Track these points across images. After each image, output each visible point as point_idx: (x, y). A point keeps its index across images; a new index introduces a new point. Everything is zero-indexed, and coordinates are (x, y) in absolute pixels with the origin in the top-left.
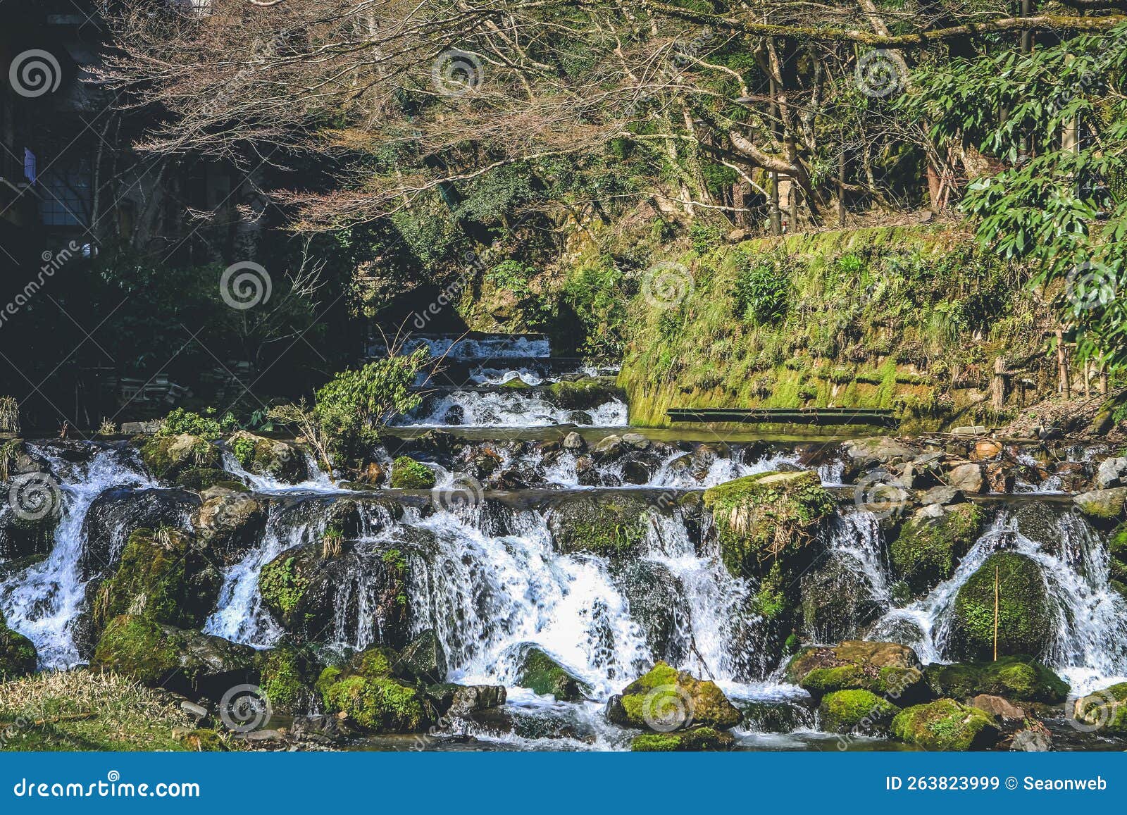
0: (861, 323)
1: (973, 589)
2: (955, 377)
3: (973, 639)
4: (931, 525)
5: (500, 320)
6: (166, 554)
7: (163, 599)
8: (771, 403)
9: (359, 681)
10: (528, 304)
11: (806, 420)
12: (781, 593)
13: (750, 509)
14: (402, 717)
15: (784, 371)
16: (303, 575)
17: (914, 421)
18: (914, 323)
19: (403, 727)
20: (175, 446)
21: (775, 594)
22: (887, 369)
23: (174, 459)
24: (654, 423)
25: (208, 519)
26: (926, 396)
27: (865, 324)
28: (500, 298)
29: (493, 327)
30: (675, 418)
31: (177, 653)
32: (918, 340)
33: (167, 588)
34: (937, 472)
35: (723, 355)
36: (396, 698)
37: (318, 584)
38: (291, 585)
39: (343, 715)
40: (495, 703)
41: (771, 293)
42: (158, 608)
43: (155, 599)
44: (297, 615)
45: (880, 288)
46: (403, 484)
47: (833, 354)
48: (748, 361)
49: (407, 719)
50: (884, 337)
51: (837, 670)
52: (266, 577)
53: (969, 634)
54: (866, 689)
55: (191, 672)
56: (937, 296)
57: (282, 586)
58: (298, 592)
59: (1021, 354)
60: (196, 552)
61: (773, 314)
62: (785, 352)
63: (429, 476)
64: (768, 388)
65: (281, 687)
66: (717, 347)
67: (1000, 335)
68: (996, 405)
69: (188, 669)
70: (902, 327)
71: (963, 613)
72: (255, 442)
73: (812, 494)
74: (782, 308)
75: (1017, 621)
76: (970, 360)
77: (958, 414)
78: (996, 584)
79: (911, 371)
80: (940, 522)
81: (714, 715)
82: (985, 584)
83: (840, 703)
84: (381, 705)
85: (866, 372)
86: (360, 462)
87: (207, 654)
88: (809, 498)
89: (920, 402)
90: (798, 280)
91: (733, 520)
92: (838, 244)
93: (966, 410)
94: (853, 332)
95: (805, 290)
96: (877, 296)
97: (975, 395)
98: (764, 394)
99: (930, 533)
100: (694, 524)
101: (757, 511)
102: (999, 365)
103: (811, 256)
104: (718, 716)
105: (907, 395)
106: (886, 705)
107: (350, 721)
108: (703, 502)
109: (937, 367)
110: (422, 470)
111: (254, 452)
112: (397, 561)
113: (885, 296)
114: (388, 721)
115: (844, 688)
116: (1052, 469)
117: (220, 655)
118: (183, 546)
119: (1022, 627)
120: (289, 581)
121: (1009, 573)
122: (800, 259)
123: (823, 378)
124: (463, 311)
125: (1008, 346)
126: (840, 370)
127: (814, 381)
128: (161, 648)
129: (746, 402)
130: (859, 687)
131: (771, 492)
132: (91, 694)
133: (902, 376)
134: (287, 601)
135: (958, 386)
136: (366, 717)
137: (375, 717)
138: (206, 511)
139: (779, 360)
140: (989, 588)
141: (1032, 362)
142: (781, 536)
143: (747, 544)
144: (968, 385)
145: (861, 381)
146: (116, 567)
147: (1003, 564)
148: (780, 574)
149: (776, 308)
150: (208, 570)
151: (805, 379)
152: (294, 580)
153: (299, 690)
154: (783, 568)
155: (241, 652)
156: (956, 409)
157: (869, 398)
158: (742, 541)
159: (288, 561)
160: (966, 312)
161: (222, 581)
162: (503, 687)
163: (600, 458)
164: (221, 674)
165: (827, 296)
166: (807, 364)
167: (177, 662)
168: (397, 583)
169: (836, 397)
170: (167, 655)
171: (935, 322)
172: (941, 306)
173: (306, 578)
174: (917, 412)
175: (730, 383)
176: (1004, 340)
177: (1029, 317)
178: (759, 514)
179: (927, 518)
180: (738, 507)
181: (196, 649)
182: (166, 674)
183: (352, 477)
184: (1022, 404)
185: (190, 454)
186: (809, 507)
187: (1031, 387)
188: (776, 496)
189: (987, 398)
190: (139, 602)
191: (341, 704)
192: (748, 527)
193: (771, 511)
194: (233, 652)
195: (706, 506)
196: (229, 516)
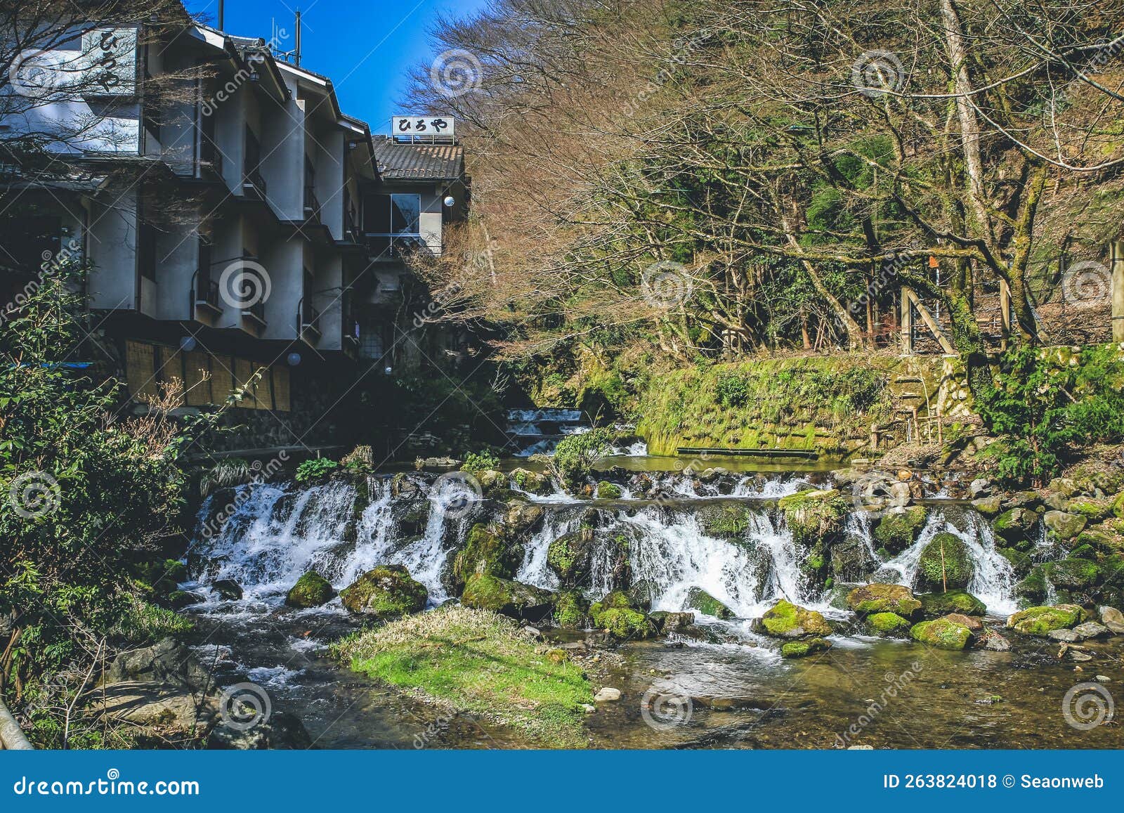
0: (792, 406)
1: (929, 553)
2: (849, 433)
3: (931, 580)
4: (900, 517)
5: (551, 401)
6: (495, 538)
7: (495, 563)
8: (740, 446)
9: (615, 611)
10: (565, 394)
11: (764, 455)
12: (821, 556)
13: (805, 510)
14: (639, 631)
15: (747, 430)
16: (573, 550)
17: (827, 456)
18: (824, 406)
19: (639, 637)
20: (486, 477)
21: (818, 556)
22: (808, 429)
24: (668, 453)
25: (513, 518)
26: (833, 443)
27: (795, 407)
28: (551, 391)
29: (547, 404)
30: (680, 452)
31: (510, 595)
32: (827, 415)
33: (497, 556)
35: (710, 422)
36: (635, 620)
37: (582, 555)
38: (567, 555)
39: (607, 630)
40: (689, 623)
41: (739, 391)
42: (493, 568)
43: (491, 563)
44: (571, 573)
45: (804, 388)
46: (605, 496)
47: (777, 421)
48: (725, 424)
49: (641, 632)
50: (806, 414)
51: (876, 602)
52: (551, 550)
53: (927, 577)
54: (892, 612)
55: (518, 605)
56: (836, 394)
57: (561, 556)
58: (570, 559)
59: (885, 422)
60: (509, 536)
61: (739, 402)
62: (748, 420)
63: (618, 492)
64: (738, 438)
65: (570, 614)
66: (707, 417)
67: (873, 412)
68: (873, 447)
70: (817, 408)
71: (924, 566)
72: (525, 474)
73: (836, 501)
74: (745, 398)
75: (954, 569)
76: (857, 425)
77: (852, 452)
78: (942, 550)
79: (823, 430)
80: (904, 516)
81: (820, 630)
82: (935, 550)
83: (880, 621)
84: (627, 624)
85: (796, 430)
86: (581, 484)
87: (526, 595)
88: (835, 504)
89: (830, 446)
90: (753, 384)
91: (797, 516)
92: (775, 366)
93: (855, 450)
94: (789, 411)
95: (758, 389)
96: (802, 393)
97: (859, 443)
98: (737, 441)
99: (899, 522)
101: (809, 511)
102: (873, 427)
103: (761, 373)
104: (822, 631)
105: (822, 442)
106: (903, 621)
107: (612, 634)
108: (777, 506)
109: (839, 428)
110: (614, 488)
111: (526, 479)
113: (807, 393)
114: (633, 634)
116: (941, 485)
117: (534, 596)
118: (503, 533)
119: (956, 573)
120: (566, 553)
121: (947, 543)
122: (753, 373)
123: (771, 433)
124: (532, 397)
125: (878, 418)
126: (782, 430)
127: (766, 435)
128: (502, 592)
129: (724, 444)
130: (888, 611)
131: (815, 500)
132: (477, 623)
133: (818, 433)
134: (565, 564)
135: (850, 438)
136: (620, 632)
137: (625, 632)
138: (512, 513)
139: (744, 424)
140: (938, 552)
141: (890, 427)
142: (824, 525)
143: (805, 529)
144: (857, 438)
145: (793, 435)
146: (465, 544)
147: (944, 540)
148: (821, 545)
149: (742, 398)
150: (516, 546)
151: (761, 434)
152: (568, 553)
153: (580, 616)
154: (824, 542)
155: (543, 593)
156: (850, 450)
157: (799, 444)
158: (802, 527)
159: (564, 543)
160: (853, 401)
161: (523, 552)
163: (705, 481)
164: (536, 607)
165: (771, 392)
166: (761, 427)
167: (511, 600)
168: (624, 554)
169: (780, 444)
170: (505, 596)
171: (836, 405)
172: (840, 398)
174: (828, 452)
175: (715, 435)
176: (875, 415)
177: (889, 404)
178: (811, 513)
179: (897, 515)
180: (799, 510)
181: (520, 592)
182: (506, 607)
183: (576, 493)
184: (887, 448)
185: (494, 481)
186: (836, 509)
187: (891, 439)
188: (818, 503)
189: (867, 444)
190: (481, 566)
191: (606, 624)
192: (805, 520)
193: (817, 511)
194: (540, 594)
195: (780, 508)
196: (525, 516)
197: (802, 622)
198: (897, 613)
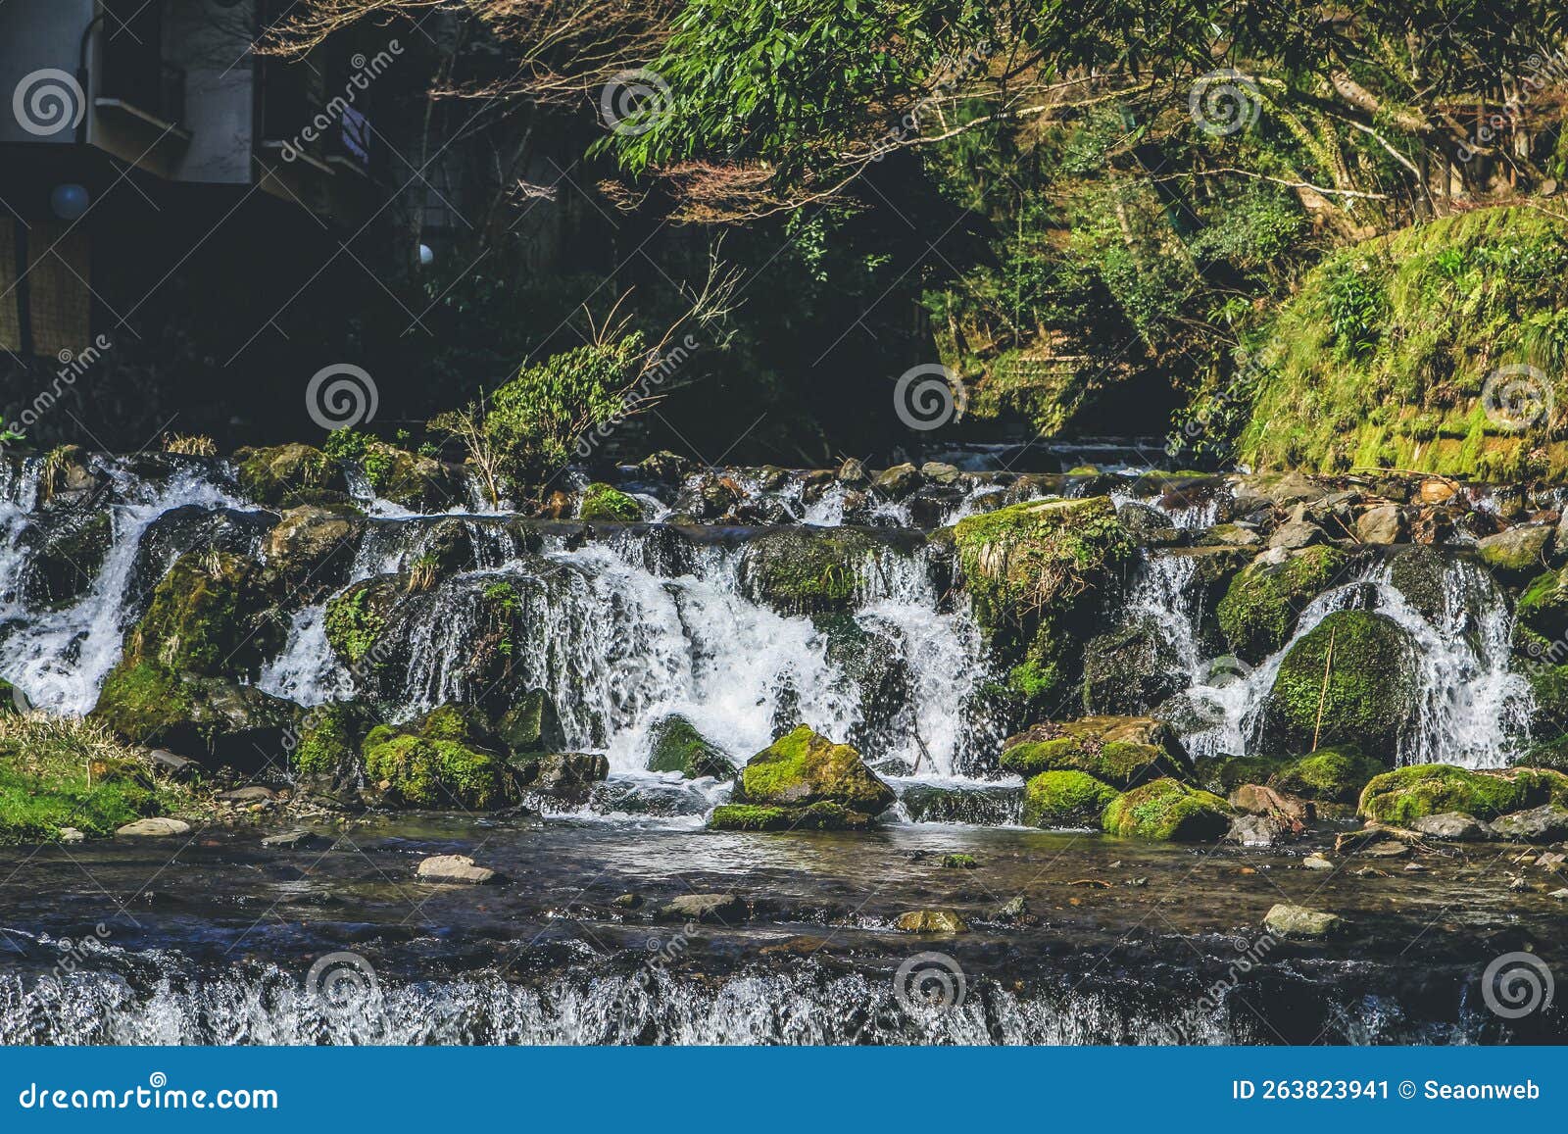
0: (1454, 349)
1: (1297, 658)
3: (1296, 729)
4: (1266, 573)
6: (211, 584)
7: (200, 644)
9: (409, 742)
12: (1053, 664)
13: (1009, 546)
14: (465, 791)
15: (1367, 429)
16: (378, 613)
18: (1510, 346)
19: (466, 804)
20: (280, 460)
21: (1045, 665)
22: (1476, 417)
23: (277, 476)
25: (280, 544)
27: (1457, 352)
31: (190, 704)
33: (207, 628)
34: (1345, 518)
35: (1313, 413)
36: (459, 766)
38: (361, 625)
39: (385, 784)
41: (1357, 310)
42: (192, 654)
43: (191, 643)
45: (1476, 295)
47: (1417, 399)
48: (1334, 416)
49: (472, 794)
50: (1477, 369)
51: (1045, 744)
52: (331, 615)
53: (1291, 720)
54: (1082, 770)
55: (206, 729)
56: (1539, 304)
57: (350, 628)
58: (368, 635)
60: (256, 586)
61: (1358, 343)
62: (1372, 400)
63: (630, 510)
64: (1348, 455)
65: (316, 749)
66: (1309, 399)
69: (200, 725)
70: (1497, 353)
71: (1283, 691)
72: (393, 458)
73: (1101, 527)
74: (1372, 332)
75: (1357, 702)
78: (1329, 650)
81: (848, 787)
82: (1314, 651)
83: (1043, 788)
84: (436, 773)
85: (1452, 422)
86: (541, 490)
87: (230, 707)
88: (1096, 533)
91: (984, 560)
94: (1443, 365)
98: (1345, 463)
99: (1262, 584)
100: (943, 567)
101: (1019, 547)
104: (851, 790)
107: (393, 792)
108: (954, 537)
110: (620, 501)
111: (391, 471)
112: (504, 598)
113: (1482, 309)
115: (1053, 769)
117: (247, 709)
118: (237, 577)
119: (1363, 712)
120: (357, 619)
121: (1350, 636)
123: (1406, 435)
126: (1423, 422)
127: (1397, 439)
128: (171, 696)
130: (1073, 767)
131: (1043, 523)
133: (1491, 425)
134: (356, 647)
136: (414, 788)
137: (426, 789)
139: (1364, 413)
140: (1320, 656)
142: (1047, 581)
143: (1001, 593)
145: (1445, 435)
147: (1343, 624)
148: (1051, 636)
149: (1364, 334)
150: (272, 611)
152: (364, 619)
153: (339, 755)
154: (1055, 631)
155: (278, 708)
157: (1453, 459)
158: (994, 589)
159: (359, 595)
161: (286, 625)
162: (604, 758)
164: (246, 732)
165: (1421, 310)
166: (1391, 416)
167: (188, 715)
168: (501, 626)
170: (177, 707)
172: (1537, 318)
173: (382, 617)
178: (1021, 553)
179: (1265, 566)
180: (992, 543)
181: (216, 702)
182: (172, 730)
183: (529, 510)
185: (297, 470)
186: (1097, 546)
188: (1049, 529)
190: (170, 648)
191: (383, 770)
192: (1004, 570)
193: (1037, 550)
194: (267, 706)
195: (957, 542)
196: (308, 541)
197: (813, 769)
198: (1095, 773)
